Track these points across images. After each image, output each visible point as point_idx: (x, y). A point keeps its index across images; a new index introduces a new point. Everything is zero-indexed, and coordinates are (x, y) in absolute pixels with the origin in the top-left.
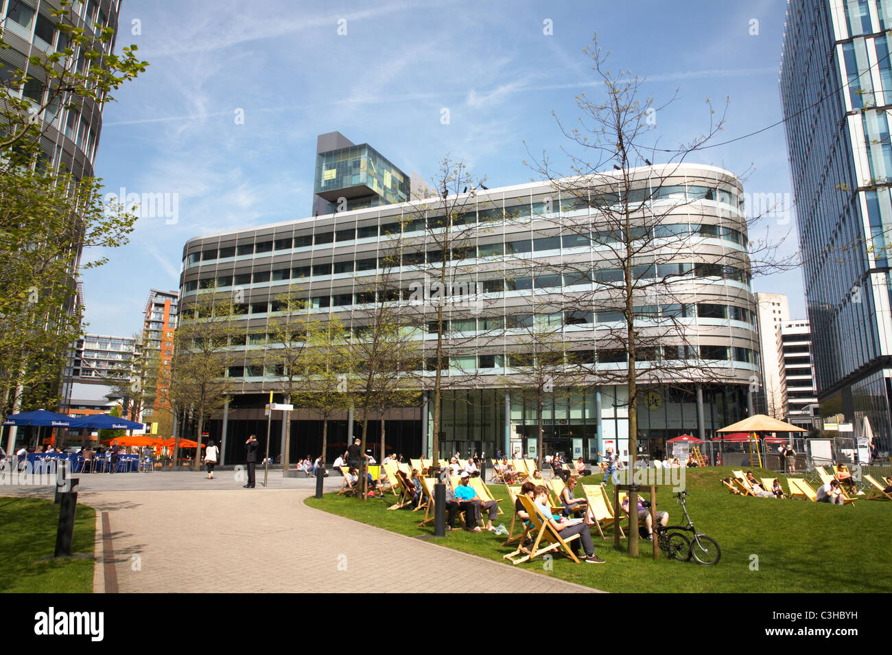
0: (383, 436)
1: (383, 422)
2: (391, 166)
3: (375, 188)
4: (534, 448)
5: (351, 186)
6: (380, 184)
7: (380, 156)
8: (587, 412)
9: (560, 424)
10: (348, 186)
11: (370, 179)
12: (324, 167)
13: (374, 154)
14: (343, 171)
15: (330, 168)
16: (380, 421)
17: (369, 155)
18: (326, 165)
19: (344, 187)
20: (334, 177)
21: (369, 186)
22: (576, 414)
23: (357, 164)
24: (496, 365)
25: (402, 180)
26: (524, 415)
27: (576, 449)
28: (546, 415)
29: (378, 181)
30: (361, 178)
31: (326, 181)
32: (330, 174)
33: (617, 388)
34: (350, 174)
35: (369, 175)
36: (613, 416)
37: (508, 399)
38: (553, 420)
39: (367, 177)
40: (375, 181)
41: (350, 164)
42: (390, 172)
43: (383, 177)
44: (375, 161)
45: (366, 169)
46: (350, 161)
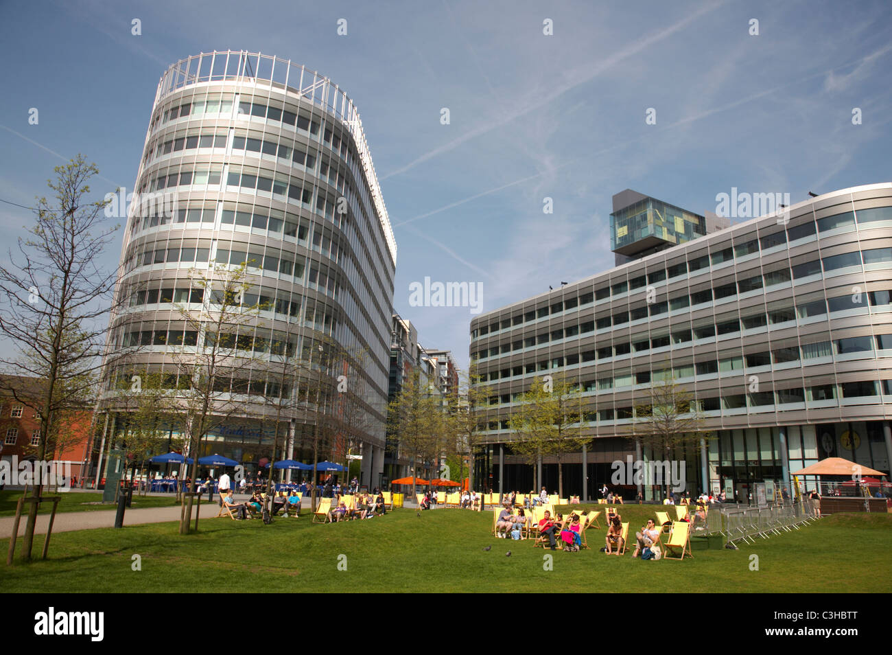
0: (560, 477)
1: (560, 465)
2: (680, 211)
3: (665, 236)
4: (730, 488)
5: (641, 239)
6: (670, 232)
7: (667, 205)
8: (776, 452)
9: (753, 465)
10: (638, 240)
11: (658, 229)
12: (617, 226)
13: (659, 205)
14: (634, 226)
15: (622, 226)
16: (558, 465)
17: (654, 207)
18: (619, 224)
19: (636, 241)
20: (626, 233)
21: (658, 236)
22: (766, 455)
23: (644, 218)
24: (691, 410)
25: (696, 221)
26: (720, 457)
27: (768, 490)
28: (739, 456)
29: (668, 230)
30: (649, 230)
31: (620, 238)
32: (623, 231)
33: (803, 428)
34: (638, 228)
35: (656, 226)
36: (801, 457)
37: (703, 443)
38: (746, 461)
39: (655, 228)
40: (665, 229)
41: (638, 219)
42: (682, 217)
43: (673, 223)
44: (661, 211)
45: (652, 221)
46: (638, 215)
